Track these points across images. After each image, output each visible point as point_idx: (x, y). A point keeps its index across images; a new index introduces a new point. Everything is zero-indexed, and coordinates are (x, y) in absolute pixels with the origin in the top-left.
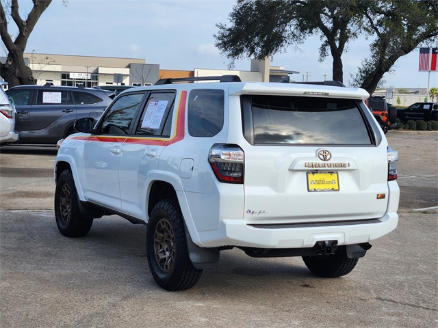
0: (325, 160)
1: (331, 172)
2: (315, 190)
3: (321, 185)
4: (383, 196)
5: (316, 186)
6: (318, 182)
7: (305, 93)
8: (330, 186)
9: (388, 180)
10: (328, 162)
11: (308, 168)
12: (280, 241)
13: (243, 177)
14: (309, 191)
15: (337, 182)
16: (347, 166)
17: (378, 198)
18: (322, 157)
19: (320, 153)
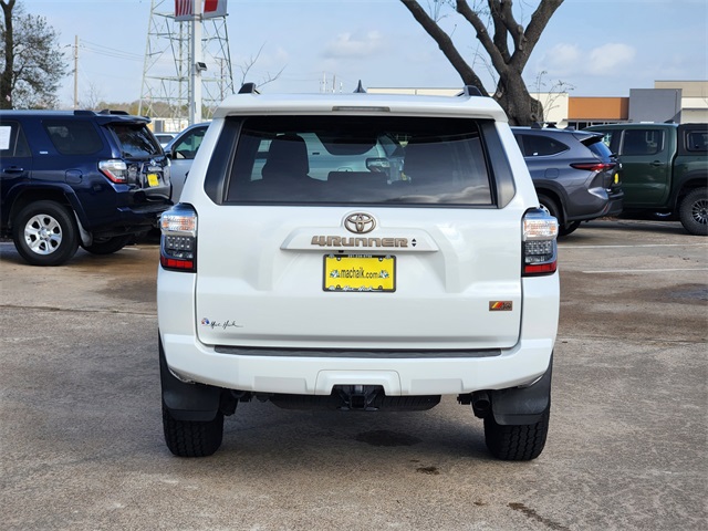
0: (359, 231)
1: (381, 257)
2: (339, 289)
3: (354, 279)
5: (344, 283)
6: (347, 274)
7: (336, 109)
8: (376, 283)
9: (522, 276)
10: (367, 236)
11: (317, 247)
12: (257, 379)
13: (194, 261)
14: (325, 289)
15: (391, 275)
16: (410, 244)
17: (491, 309)
18: (352, 226)
19: (349, 219)
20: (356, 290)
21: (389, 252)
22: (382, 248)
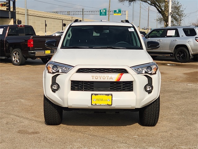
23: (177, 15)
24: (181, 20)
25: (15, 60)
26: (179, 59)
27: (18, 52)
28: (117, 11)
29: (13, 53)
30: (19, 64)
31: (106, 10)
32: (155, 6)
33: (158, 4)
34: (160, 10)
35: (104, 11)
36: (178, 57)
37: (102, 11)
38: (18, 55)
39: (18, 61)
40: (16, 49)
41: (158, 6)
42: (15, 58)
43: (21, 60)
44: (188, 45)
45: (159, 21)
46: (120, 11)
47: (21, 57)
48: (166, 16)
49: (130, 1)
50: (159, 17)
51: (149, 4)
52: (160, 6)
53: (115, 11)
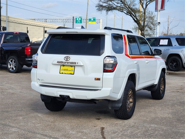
0: (67, 60)
2: (62, 73)
4: (99, 79)
5: (64, 72)
6: (65, 70)
7: (67, 32)
8: (70, 72)
9: (104, 72)
10: (68, 61)
11: (58, 64)
12: (45, 92)
13: (37, 66)
14: (60, 73)
15: (73, 71)
16: (77, 63)
17: (95, 80)
18: (65, 59)
19: (65, 57)
20: (66, 74)
21: (73, 65)
22: (71, 64)
23: (151, 25)
24: (155, 29)
25: (10, 68)
26: (172, 68)
27: (14, 59)
28: (92, 20)
29: (9, 60)
30: (15, 72)
31: (81, 19)
32: (131, 16)
33: (134, 14)
34: (136, 20)
35: (80, 19)
36: (170, 66)
37: (77, 19)
38: (14, 62)
39: (14, 69)
40: (12, 57)
41: (133, 15)
42: (10, 65)
43: (17, 68)
44: (181, 54)
45: (135, 30)
46: (94, 20)
47: (17, 64)
48: (141, 25)
49: (107, 11)
50: (135, 26)
51: (125, 14)
52: (136, 16)
53: (90, 20)
